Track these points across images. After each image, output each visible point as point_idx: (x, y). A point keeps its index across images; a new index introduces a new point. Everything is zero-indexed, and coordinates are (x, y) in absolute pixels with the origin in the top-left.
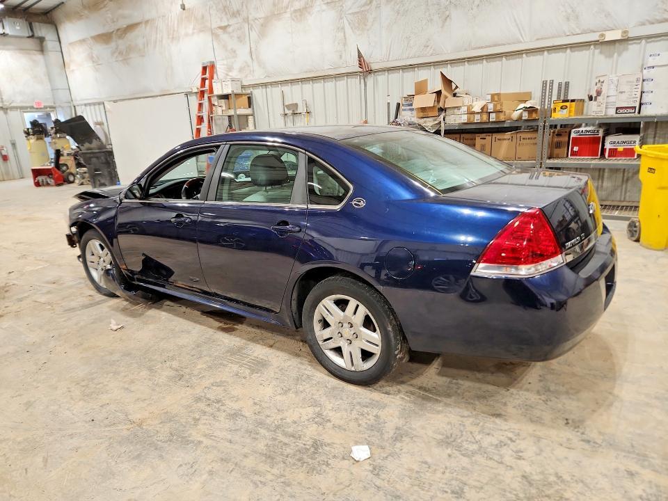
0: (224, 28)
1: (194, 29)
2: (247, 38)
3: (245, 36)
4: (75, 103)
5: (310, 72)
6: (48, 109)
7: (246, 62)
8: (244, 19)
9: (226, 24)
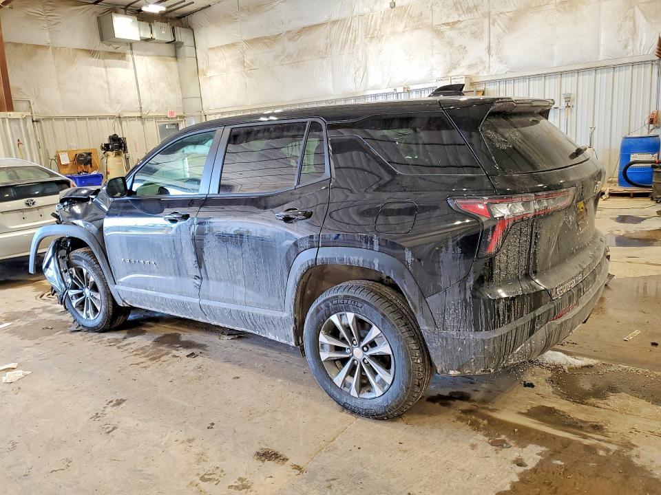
0: (452, 25)
1: (406, 27)
2: (486, 34)
3: (483, 31)
4: (206, 112)
5: (576, 64)
6: (178, 119)
7: (481, 59)
8: (483, 14)
9: (456, 20)
